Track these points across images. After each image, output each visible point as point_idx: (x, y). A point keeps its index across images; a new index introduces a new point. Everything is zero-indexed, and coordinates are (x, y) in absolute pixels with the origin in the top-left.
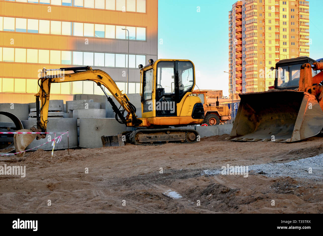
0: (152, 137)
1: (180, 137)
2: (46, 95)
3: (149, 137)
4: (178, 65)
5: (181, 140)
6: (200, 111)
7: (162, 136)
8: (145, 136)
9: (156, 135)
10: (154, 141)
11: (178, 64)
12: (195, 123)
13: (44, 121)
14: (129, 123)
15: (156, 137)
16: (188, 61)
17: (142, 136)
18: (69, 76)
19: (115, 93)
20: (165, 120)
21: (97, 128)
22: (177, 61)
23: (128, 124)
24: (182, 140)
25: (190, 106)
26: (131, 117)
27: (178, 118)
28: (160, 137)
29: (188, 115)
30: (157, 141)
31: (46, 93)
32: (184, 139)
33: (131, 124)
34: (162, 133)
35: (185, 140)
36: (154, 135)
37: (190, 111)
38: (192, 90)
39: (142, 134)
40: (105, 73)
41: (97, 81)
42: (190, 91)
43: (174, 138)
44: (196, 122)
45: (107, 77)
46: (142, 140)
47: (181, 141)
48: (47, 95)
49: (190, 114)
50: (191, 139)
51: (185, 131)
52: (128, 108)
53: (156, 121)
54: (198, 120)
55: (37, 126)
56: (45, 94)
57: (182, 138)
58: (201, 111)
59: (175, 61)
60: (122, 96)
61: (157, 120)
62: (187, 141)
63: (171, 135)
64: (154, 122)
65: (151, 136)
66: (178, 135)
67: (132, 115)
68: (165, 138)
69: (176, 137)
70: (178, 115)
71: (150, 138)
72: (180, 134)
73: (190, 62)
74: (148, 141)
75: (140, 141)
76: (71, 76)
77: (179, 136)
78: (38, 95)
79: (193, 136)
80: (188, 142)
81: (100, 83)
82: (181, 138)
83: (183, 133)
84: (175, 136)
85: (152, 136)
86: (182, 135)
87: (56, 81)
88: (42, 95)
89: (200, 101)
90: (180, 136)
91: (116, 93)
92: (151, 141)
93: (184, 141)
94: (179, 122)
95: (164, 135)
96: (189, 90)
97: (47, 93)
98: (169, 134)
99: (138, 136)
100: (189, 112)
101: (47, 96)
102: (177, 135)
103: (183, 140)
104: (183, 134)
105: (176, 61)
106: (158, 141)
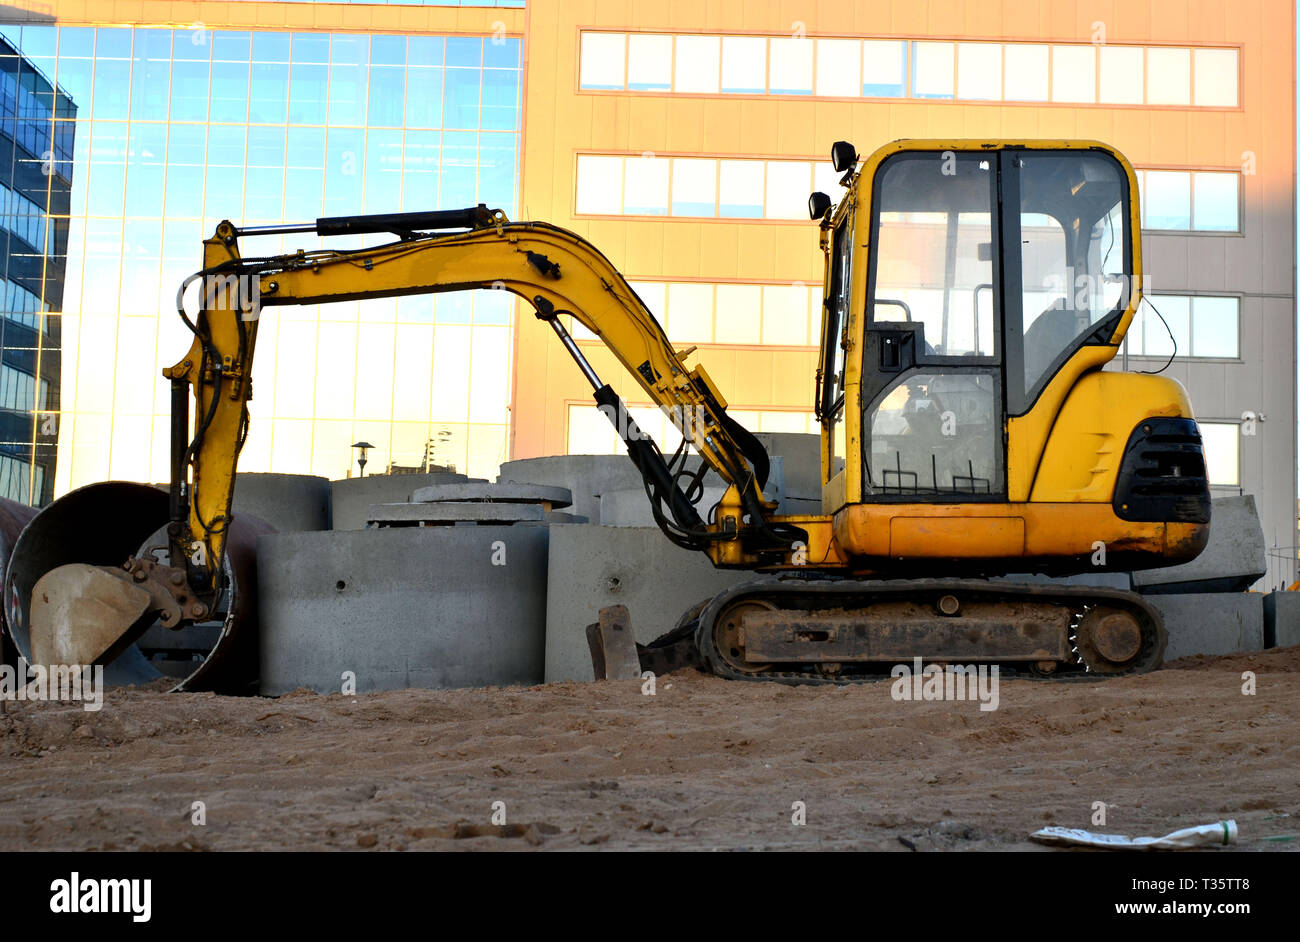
0: (832, 634)
1: (1031, 641)
2: (220, 371)
3: (813, 633)
4: (1016, 176)
5: (1034, 656)
6: (1176, 471)
7: (904, 627)
8: (785, 626)
9: (860, 621)
10: (849, 658)
11: (1018, 166)
12: (1135, 545)
13: (207, 523)
14: (722, 547)
15: (861, 631)
16: (1091, 149)
17: (766, 624)
18: (361, 263)
19: (637, 363)
20: (926, 523)
21: (616, 581)
22: (1017, 150)
23: (719, 552)
24: (1047, 655)
25: (1104, 435)
26: (731, 506)
27: (1016, 510)
28: (886, 632)
29: (1084, 497)
30: (864, 657)
31: (221, 363)
32: (1056, 651)
33: (731, 551)
34: (906, 608)
35: (1061, 656)
36: (847, 622)
37: (1102, 472)
38: (1119, 330)
39: (768, 609)
40: (577, 241)
41: (533, 293)
42: (1103, 342)
43: (987, 645)
44: (1142, 540)
45: (596, 264)
46: (762, 652)
47: (1036, 662)
48: (230, 373)
49: (1103, 486)
50: (1105, 650)
51: (1072, 602)
52: (718, 454)
53: (860, 529)
54: (1160, 533)
55: (167, 552)
56: (218, 367)
57: (1045, 643)
58: (1182, 473)
59: (998, 152)
60: (682, 381)
61: (868, 520)
62: (1082, 666)
63: (971, 620)
64: (853, 539)
65: (826, 622)
66: (1013, 621)
67: (743, 498)
68: (926, 639)
69: (998, 639)
70: (1016, 491)
71: (820, 636)
72: (1025, 621)
73: (1102, 155)
74: (808, 658)
75: (750, 657)
76: (375, 261)
77: (1020, 632)
78: (178, 374)
79: (1126, 637)
80: (1091, 673)
81: (551, 306)
82: (1039, 646)
83: (1052, 616)
84: (995, 627)
85: (831, 626)
86: (1046, 628)
87: (284, 292)
88: (202, 373)
89: (1175, 407)
90: (1032, 630)
91: (647, 363)
92: (823, 657)
93: (1059, 662)
94: (1025, 543)
95: (917, 621)
96: (1095, 334)
97: (228, 360)
98: (957, 614)
99: (741, 623)
100: (1093, 473)
101: (230, 378)
102: (1011, 627)
103: (1050, 661)
104: (1055, 621)
105: (1008, 148)
106: (874, 658)
